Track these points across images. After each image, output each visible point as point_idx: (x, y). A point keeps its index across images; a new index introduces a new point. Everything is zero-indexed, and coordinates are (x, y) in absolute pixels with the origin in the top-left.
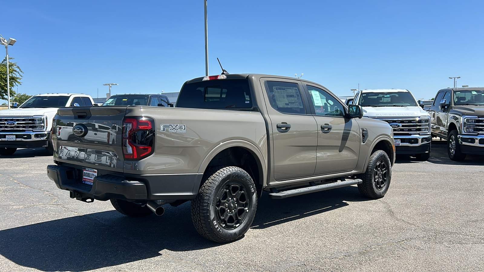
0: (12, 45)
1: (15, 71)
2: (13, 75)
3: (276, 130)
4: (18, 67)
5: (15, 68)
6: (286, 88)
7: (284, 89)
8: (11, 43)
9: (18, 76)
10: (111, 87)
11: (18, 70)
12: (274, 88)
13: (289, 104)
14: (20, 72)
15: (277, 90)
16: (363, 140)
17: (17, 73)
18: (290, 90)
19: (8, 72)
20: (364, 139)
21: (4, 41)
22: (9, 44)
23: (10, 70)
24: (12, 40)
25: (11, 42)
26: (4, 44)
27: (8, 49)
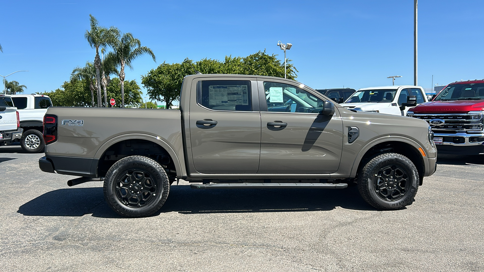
0: (289, 49)
1: (292, 71)
2: (291, 74)
3: (194, 126)
4: (294, 68)
5: (292, 68)
6: (228, 87)
7: (226, 88)
8: (288, 48)
9: (295, 76)
10: (395, 79)
11: (294, 70)
12: (210, 87)
13: (228, 102)
14: (296, 72)
15: (214, 89)
16: (350, 140)
17: (293, 73)
18: (236, 88)
19: (286, 72)
20: (350, 138)
21: (283, 47)
22: (287, 49)
23: (288, 70)
24: (289, 45)
25: (288, 46)
26: (283, 49)
27: (286, 52)
